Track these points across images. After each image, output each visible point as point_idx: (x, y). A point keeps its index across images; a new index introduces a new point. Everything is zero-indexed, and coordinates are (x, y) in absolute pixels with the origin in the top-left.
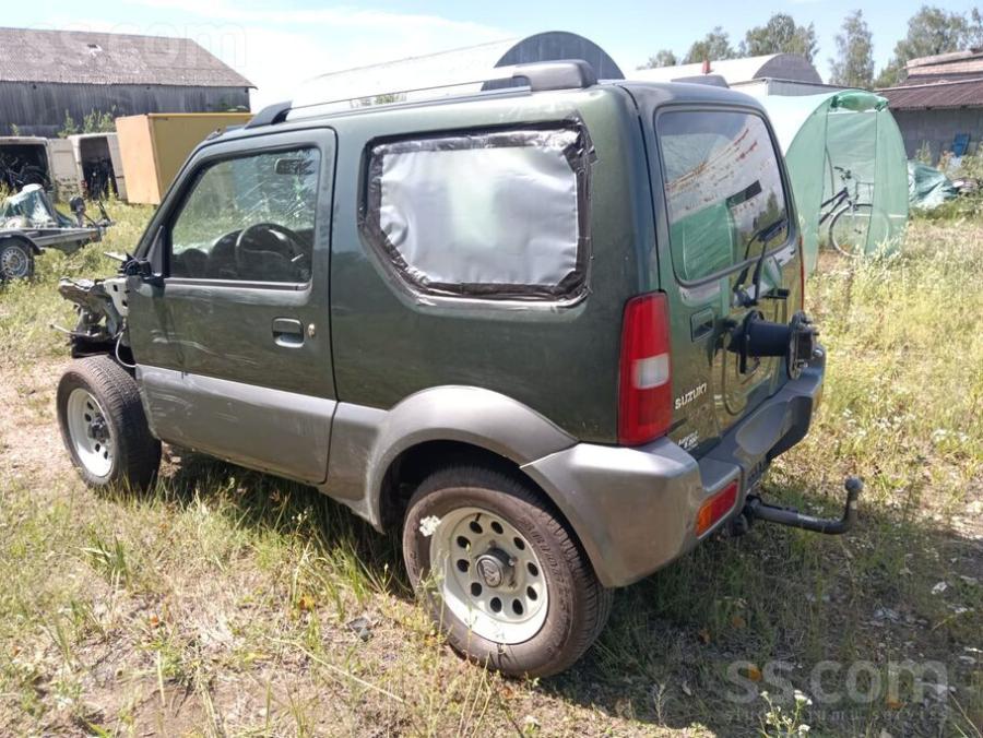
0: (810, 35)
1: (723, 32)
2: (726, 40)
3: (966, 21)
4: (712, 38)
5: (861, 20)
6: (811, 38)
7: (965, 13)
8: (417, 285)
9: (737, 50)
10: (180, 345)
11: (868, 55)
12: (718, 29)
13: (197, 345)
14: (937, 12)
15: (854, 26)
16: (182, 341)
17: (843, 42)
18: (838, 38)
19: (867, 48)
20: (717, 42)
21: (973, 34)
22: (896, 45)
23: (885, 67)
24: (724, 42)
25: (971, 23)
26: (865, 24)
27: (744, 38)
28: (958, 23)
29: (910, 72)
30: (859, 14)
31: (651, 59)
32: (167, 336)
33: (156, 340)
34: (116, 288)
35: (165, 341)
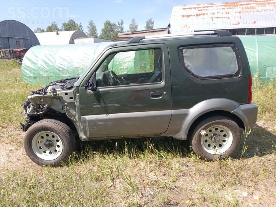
0: (81, 26)
1: (56, 23)
2: (57, 26)
3: (116, 25)
4: (53, 25)
5: (93, 23)
6: (81, 27)
7: (116, 23)
8: (199, 78)
9: (60, 28)
10: (106, 106)
11: (96, 32)
12: (54, 22)
13: (115, 105)
14: (110, 22)
15: (91, 24)
16: (107, 105)
17: (89, 28)
18: (88, 27)
19: (95, 30)
20: (54, 26)
21: (119, 28)
22: (101, 30)
23: (100, 35)
24: (56, 26)
25: (118, 25)
26: (94, 24)
27: (62, 25)
28: (115, 25)
29: (119, 37)
30: (92, 21)
31: (35, 30)
32: (100, 104)
33: (95, 106)
34: (66, 94)
35: (99, 106)
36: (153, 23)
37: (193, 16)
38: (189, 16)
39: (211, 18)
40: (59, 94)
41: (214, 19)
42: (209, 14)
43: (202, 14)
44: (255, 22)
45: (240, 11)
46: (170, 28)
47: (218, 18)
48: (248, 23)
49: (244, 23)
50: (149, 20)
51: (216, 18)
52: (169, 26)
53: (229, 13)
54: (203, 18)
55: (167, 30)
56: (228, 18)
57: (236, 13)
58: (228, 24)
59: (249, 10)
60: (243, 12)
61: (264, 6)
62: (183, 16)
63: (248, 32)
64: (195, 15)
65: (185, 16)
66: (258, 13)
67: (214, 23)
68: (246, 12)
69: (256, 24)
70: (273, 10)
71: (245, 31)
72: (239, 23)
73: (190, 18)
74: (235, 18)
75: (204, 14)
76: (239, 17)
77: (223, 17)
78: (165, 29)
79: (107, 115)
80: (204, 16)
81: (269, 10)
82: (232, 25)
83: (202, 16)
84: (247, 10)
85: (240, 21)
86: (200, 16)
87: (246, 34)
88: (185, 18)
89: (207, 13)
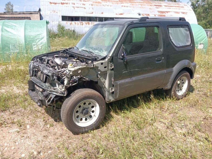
8: (177, 47)
10: (131, 71)
32: (127, 70)
33: (124, 72)
34: (102, 64)
35: (126, 72)
36: (12, 6)
37: (59, 3)
38: (56, 4)
39: (73, 7)
40: (96, 65)
41: (75, 7)
42: (71, 4)
43: (65, 3)
44: (102, 13)
45: (92, 4)
46: (41, 12)
47: (78, 7)
48: (98, 13)
49: (96, 13)
50: (8, 3)
51: (76, 7)
52: (40, 10)
53: (85, 5)
54: (67, 7)
55: (39, 13)
56: (85, 8)
57: (89, 5)
58: (85, 13)
59: (98, 4)
60: (94, 5)
61: (106, 2)
62: (51, 3)
63: (99, 20)
64: (60, 3)
65: (52, 3)
66: (104, 6)
67: (76, 11)
68: (96, 5)
69: (103, 14)
70: (112, 6)
71: (97, 19)
72: (92, 13)
73: (56, 5)
74: (89, 9)
75: (67, 4)
76: (92, 8)
77: (81, 7)
78: (37, 12)
79: (131, 79)
80: (67, 5)
81: (109, 6)
82: (88, 14)
83: (65, 4)
84: (96, 4)
85: (93, 11)
86: (64, 4)
87: (98, 21)
88: (52, 4)
89: (69, 3)
